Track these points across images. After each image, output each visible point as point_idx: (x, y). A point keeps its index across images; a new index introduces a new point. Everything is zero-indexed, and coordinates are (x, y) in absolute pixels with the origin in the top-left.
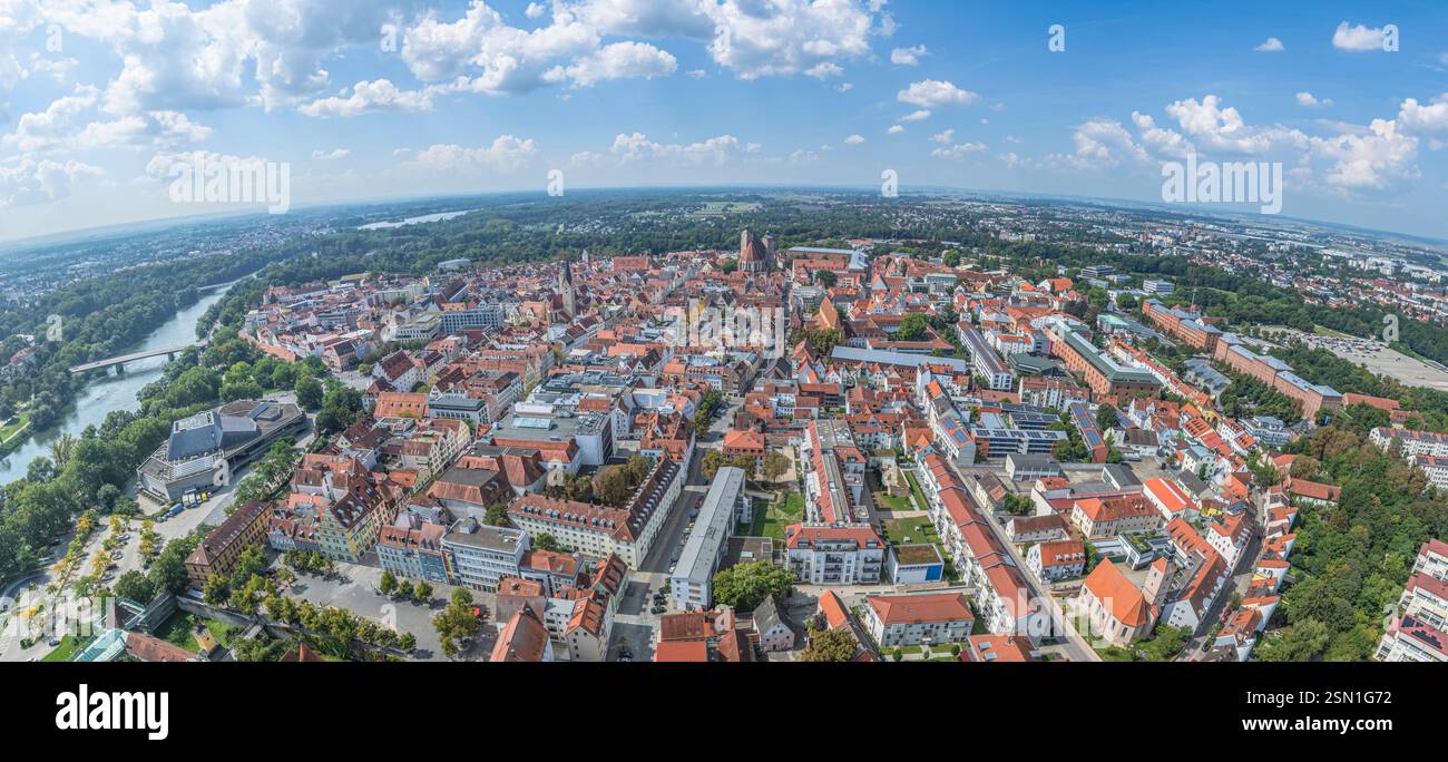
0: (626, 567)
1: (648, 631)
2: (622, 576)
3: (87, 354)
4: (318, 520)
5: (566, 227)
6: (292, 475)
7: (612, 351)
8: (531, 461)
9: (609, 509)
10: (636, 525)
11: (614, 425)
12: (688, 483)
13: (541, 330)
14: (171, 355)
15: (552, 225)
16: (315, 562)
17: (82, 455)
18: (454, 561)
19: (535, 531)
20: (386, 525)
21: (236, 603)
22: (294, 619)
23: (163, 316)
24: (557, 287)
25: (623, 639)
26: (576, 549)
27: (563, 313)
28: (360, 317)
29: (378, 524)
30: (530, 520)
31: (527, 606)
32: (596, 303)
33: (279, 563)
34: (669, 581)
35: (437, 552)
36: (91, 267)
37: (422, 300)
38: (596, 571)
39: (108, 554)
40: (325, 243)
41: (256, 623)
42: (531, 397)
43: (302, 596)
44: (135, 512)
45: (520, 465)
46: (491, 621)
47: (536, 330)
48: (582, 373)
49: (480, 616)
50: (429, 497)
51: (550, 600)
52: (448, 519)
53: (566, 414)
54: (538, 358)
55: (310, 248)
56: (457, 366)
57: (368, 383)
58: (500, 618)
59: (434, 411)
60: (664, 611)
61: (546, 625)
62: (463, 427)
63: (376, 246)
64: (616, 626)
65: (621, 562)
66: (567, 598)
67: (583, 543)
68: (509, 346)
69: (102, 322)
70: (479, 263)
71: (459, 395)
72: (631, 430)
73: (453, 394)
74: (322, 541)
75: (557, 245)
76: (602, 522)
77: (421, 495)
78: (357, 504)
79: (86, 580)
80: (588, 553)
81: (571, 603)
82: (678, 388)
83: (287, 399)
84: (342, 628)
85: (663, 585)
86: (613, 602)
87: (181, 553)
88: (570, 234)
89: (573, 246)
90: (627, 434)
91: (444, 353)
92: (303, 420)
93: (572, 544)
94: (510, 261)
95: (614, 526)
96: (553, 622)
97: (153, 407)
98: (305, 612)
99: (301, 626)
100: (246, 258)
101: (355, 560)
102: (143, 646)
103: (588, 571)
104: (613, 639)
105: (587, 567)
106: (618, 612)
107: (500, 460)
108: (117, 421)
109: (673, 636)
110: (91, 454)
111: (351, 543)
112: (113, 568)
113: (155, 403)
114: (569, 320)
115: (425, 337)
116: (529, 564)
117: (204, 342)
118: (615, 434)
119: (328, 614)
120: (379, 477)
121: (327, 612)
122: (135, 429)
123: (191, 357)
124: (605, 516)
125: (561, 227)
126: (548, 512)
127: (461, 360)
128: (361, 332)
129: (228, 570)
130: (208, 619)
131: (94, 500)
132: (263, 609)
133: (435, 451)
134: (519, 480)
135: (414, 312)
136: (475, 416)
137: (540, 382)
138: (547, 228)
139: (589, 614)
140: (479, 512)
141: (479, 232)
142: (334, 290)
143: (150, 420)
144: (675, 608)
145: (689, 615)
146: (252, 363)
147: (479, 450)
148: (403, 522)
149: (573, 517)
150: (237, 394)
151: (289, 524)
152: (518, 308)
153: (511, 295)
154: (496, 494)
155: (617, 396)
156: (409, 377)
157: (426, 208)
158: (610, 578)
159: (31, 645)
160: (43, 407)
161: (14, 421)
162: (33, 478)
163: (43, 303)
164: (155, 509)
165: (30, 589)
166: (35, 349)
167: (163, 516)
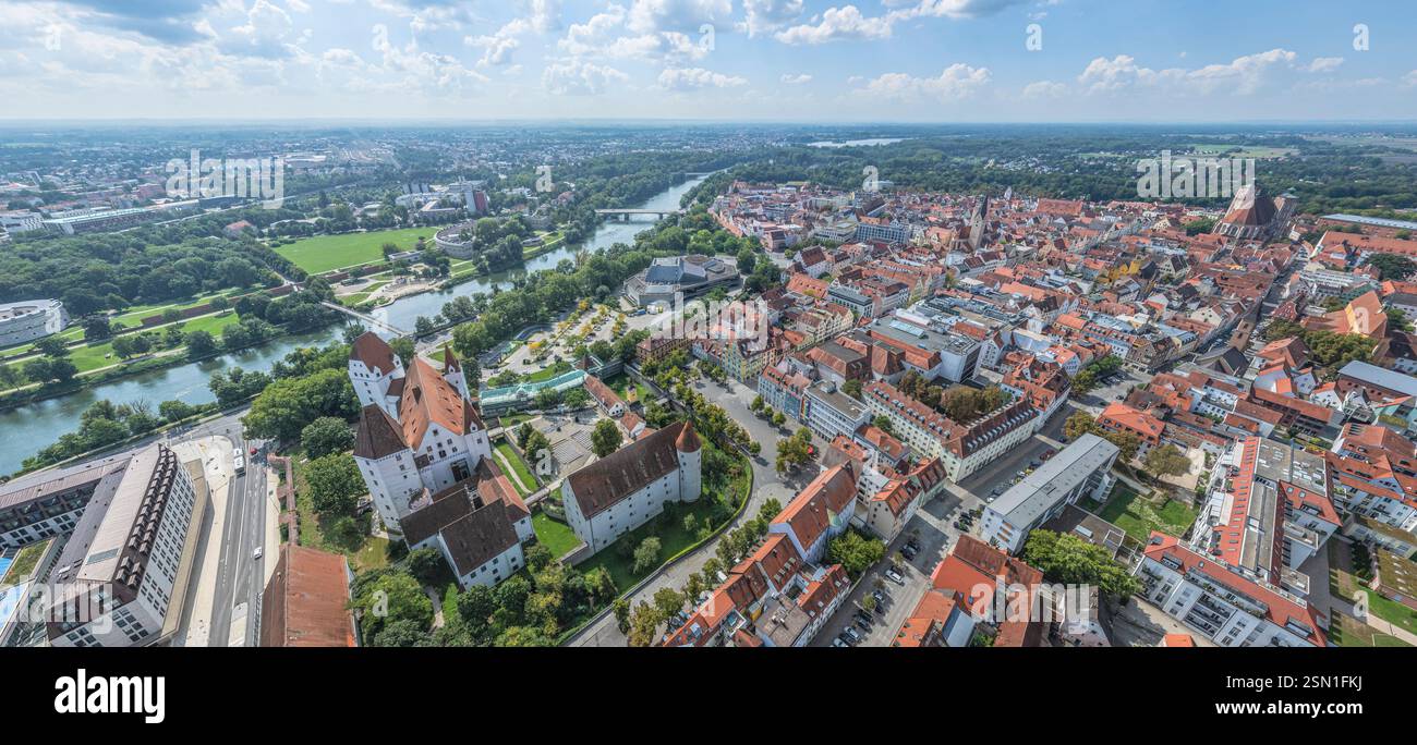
0: (945, 475)
1: (944, 539)
2: (939, 480)
3: (607, 203)
4: (727, 346)
5: (997, 162)
7: (1006, 288)
8: (895, 358)
9: (951, 422)
10: (970, 445)
11: (983, 353)
12: (1040, 432)
13: (940, 254)
14: (661, 215)
15: (983, 159)
16: (716, 372)
17: (592, 264)
18: (809, 407)
19: (878, 411)
20: (770, 366)
21: (658, 380)
22: (690, 403)
23: (659, 188)
24: (969, 219)
25: (917, 532)
26: (907, 440)
27: (967, 244)
28: (795, 214)
29: (765, 362)
30: (877, 401)
31: (849, 463)
32: (1004, 240)
33: (693, 365)
34: (983, 508)
35: (800, 397)
36: (617, 147)
37: (845, 211)
38: (918, 465)
39: (593, 326)
40: (781, 153)
41: (666, 397)
42: (913, 307)
43: (700, 391)
44: (616, 306)
45: (885, 358)
46: (818, 461)
47: (936, 253)
48: (966, 300)
49: (812, 454)
50: (808, 356)
51: (869, 469)
52: (815, 377)
53: (939, 330)
54: (930, 277)
55: (769, 156)
56: (858, 267)
57: (788, 264)
58: (825, 462)
59: (830, 297)
60: (966, 530)
61: (858, 485)
62: (850, 315)
63: (819, 161)
64: (915, 518)
65: (943, 469)
66: (883, 474)
67: (915, 438)
68: (907, 262)
69: (619, 185)
70: (901, 187)
71: (854, 290)
72: (999, 363)
73: (849, 288)
74: (725, 361)
75: (982, 179)
76: (939, 428)
77: (802, 353)
79: (574, 337)
80: (915, 447)
81: (885, 480)
82: (1068, 341)
83: (730, 262)
84: (717, 421)
85: (975, 508)
86: (921, 497)
87: (636, 339)
88: (999, 169)
89: (998, 182)
90: (993, 365)
91: (852, 255)
92: (737, 278)
93: (905, 435)
94: (929, 189)
95: (948, 437)
96: (864, 486)
97: (643, 245)
98: (698, 401)
99: (692, 409)
100: (722, 156)
101: (742, 381)
102: (594, 385)
103: (910, 462)
104: (908, 527)
105: (910, 458)
106: (923, 508)
107: (870, 349)
108: (619, 249)
109: (965, 557)
110: (598, 265)
111: (744, 369)
112: (593, 335)
113: (645, 244)
114: (971, 250)
115: (840, 239)
116: (864, 434)
117: (684, 211)
118: (980, 360)
119: (712, 408)
120: (776, 334)
121: (712, 406)
122: (629, 257)
123: (674, 219)
124: (944, 425)
125: (991, 162)
126: (894, 401)
127: (863, 263)
128: (793, 226)
129: (661, 358)
130: (638, 383)
131: (594, 293)
132: (673, 390)
133: (822, 325)
134: (879, 368)
135: (837, 218)
136: (861, 309)
137: (925, 298)
138: (976, 161)
139: (897, 496)
140: (840, 381)
141: (908, 159)
142: (780, 191)
143: (639, 253)
144: (979, 535)
145: (991, 549)
146: (713, 232)
147: (856, 336)
148: (783, 367)
149: (915, 414)
150: (698, 250)
152: (925, 232)
153: (922, 219)
154: (858, 372)
155: (996, 329)
156: (820, 267)
157: (866, 133)
158: (927, 477)
159: (529, 363)
160: (574, 230)
161: (555, 235)
162: (559, 270)
163: (584, 164)
164: (629, 308)
165: (540, 332)
166: (574, 193)
167: (632, 314)
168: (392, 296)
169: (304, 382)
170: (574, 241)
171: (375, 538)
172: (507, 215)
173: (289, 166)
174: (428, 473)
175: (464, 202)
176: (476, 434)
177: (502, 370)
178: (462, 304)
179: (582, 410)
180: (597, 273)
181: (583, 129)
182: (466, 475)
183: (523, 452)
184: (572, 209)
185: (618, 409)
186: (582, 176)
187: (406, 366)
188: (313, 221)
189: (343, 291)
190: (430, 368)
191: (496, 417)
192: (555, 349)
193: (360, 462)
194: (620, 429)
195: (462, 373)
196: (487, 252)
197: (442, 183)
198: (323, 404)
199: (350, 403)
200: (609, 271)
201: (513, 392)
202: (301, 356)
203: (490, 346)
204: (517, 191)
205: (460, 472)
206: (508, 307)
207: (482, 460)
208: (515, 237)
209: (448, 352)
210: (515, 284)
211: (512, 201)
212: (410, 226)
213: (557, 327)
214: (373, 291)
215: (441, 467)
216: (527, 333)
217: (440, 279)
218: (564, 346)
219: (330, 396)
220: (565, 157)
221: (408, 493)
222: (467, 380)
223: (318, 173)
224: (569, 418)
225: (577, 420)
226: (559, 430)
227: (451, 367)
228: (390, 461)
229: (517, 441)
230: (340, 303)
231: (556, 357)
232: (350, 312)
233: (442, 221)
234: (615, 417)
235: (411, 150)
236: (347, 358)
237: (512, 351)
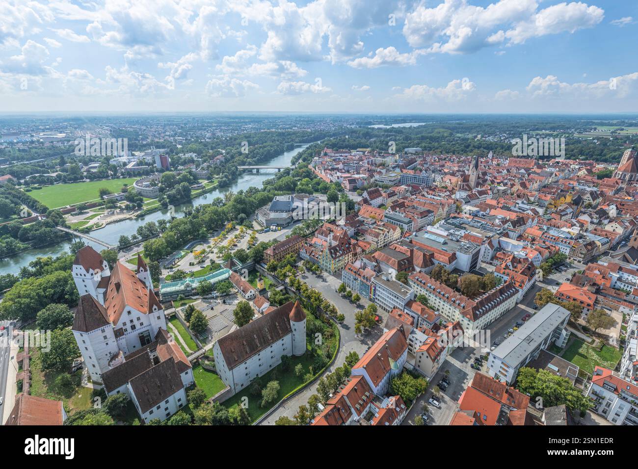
1: (465, 376)
4: (322, 251)
5: (482, 137)
6: (317, 229)
7: (493, 212)
8: (428, 257)
9: (465, 298)
10: (477, 313)
11: (482, 253)
12: (521, 302)
13: (452, 192)
14: (279, 169)
15: (474, 135)
16: (315, 268)
18: (375, 290)
19: (419, 292)
20: (350, 263)
21: (278, 274)
22: (298, 289)
23: (278, 153)
24: (468, 170)
26: (438, 310)
27: (467, 185)
28: (363, 168)
29: (346, 261)
30: (418, 285)
31: (402, 327)
32: (490, 183)
33: (300, 264)
34: (489, 354)
35: (369, 283)
36: (252, 128)
37: (393, 166)
38: (445, 326)
39: (235, 240)
40: (352, 132)
41: (283, 285)
42: (437, 225)
43: (305, 281)
44: (251, 227)
45: (422, 256)
46: (382, 326)
47: (449, 191)
48: (469, 219)
49: (378, 321)
50: (373, 257)
51: (415, 330)
52: (378, 270)
53: (454, 239)
54: (447, 206)
55: (345, 133)
56: (403, 200)
57: (359, 199)
58: (387, 326)
59: (386, 219)
60: (479, 369)
61: (408, 341)
62: (398, 230)
63: (376, 136)
66: (424, 333)
67: (443, 308)
68: (432, 197)
70: (426, 151)
71: (401, 214)
72: (492, 259)
73: (397, 213)
74: (321, 261)
75: (474, 147)
76: (457, 302)
77: (369, 255)
78: (340, 250)
79: (223, 247)
80: (443, 315)
81: (426, 336)
82: (533, 244)
83: (323, 198)
84: (316, 300)
87: (264, 248)
88: (484, 141)
89: (484, 148)
90: (489, 260)
91: (398, 193)
93: (437, 307)
94: (444, 152)
95: (464, 307)
96: (412, 341)
98: (303, 288)
99: (300, 293)
100: (317, 133)
101: (332, 273)
102: (236, 278)
103: (440, 324)
104: (441, 368)
105: (441, 322)
106: (450, 355)
107: (412, 251)
108: (253, 191)
109: (480, 387)
111: (332, 265)
112: (236, 246)
113: (269, 187)
114: (471, 189)
115: (390, 183)
116: (411, 307)
117: (294, 167)
118: (481, 258)
119: (313, 292)
120: (353, 241)
121: (312, 290)
122: (259, 196)
123: (287, 172)
124: (461, 300)
125: (479, 136)
126: (428, 285)
127: (405, 198)
128: (361, 176)
129: (280, 260)
130: (265, 277)
131: (236, 218)
132: (287, 280)
133: (381, 237)
134: (419, 264)
135: (388, 171)
136: (405, 227)
137: (444, 219)
138: (470, 136)
139: (433, 347)
140: (394, 272)
141: (429, 135)
142: (353, 154)
143: (266, 193)
144: (487, 372)
145: (495, 382)
146: (312, 179)
147: (403, 243)
148: (358, 264)
149: (442, 293)
150: (302, 191)
151: (310, 249)
152: (442, 178)
153: (440, 171)
154: (405, 266)
155: (489, 238)
156: (379, 201)
159: (193, 265)
160: (224, 179)
164: (259, 228)
165: (201, 244)
167: (261, 232)
168: (104, 222)
170: (224, 186)
171: (84, 388)
172: (181, 170)
174: (123, 341)
175: (154, 163)
176: (156, 313)
177: (175, 270)
178: (150, 227)
179: (227, 295)
180: (239, 206)
182: (148, 341)
183: (188, 324)
184: (223, 166)
185: (251, 294)
188: (54, 175)
189: (72, 219)
191: (170, 301)
192: (210, 255)
193: (77, 334)
194: (252, 308)
197: (141, 150)
198: (53, 295)
199: (72, 294)
200: (246, 204)
201: (182, 284)
202: (40, 263)
204: (188, 156)
205: (144, 339)
206: (180, 228)
207: (160, 332)
210: (186, 213)
212: (118, 178)
213: (212, 241)
214: (92, 219)
215: (131, 336)
216: (192, 245)
218: (216, 253)
219: (58, 290)
221: (109, 355)
222: (152, 277)
223: (60, 144)
224: (218, 301)
226: (212, 309)
228: (97, 332)
229: (184, 317)
231: (211, 260)
232: (76, 233)
234: (250, 299)
237: (182, 257)
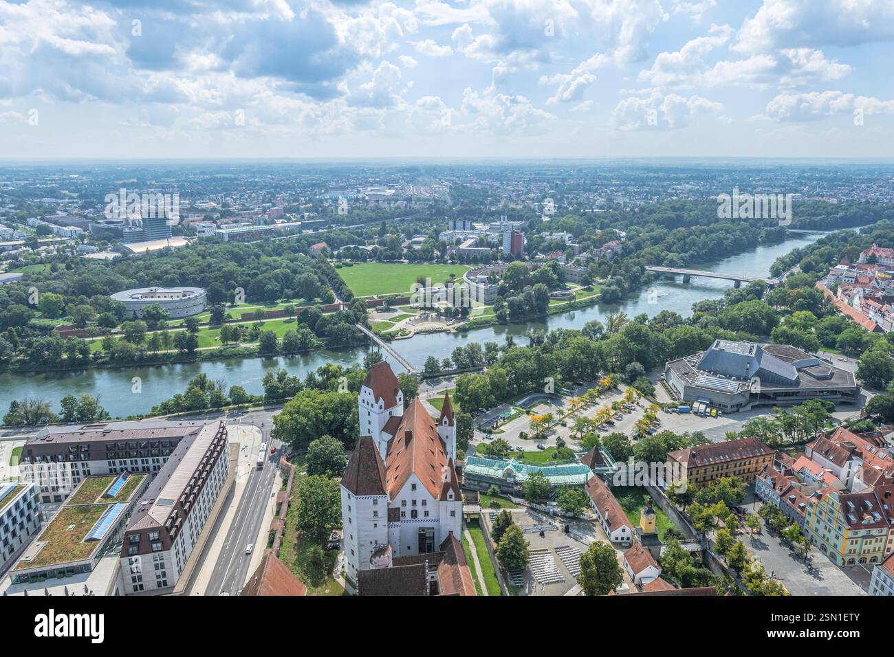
3: (664, 259)
4: (819, 497)
6: (812, 440)
16: (792, 533)
17: (628, 333)
21: (692, 513)
22: (736, 566)
23: (743, 247)
33: (753, 509)
39: (612, 412)
41: (699, 542)
43: (758, 553)
44: (649, 393)
69: (685, 237)
74: (812, 520)
78: (876, 509)
79: (586, 420)
87: (669, 445)
92: (855, 392)
97: (703, 319)
98: (750, 568)
99: (739, 576)
100: (854, 209)
101: (839, 561)
102: (598, 491)
108: (669, 320)
110: (635, 335)
111: (845, 542)
112: (611, 424)
113: (706, 317)
117: (776, 281)
122: (680, 332)
123: (757, 290)
129: (702, 483)
130: (661, 509)
131: (622, 369)
143: (696, 330)
146: (820, 316)
150: (789, 339)
151: (784, 481)
159: (526, 438)
160: (614, 287)
161: (590, 290)
162: (585, 332)
163: (642, 210)
164: (667, 400)
165: (546, 403)
166: (623, 243)
167: (670, 409)
168: (412, 329)
169: (324, 397)
170: (610, 301)
171: (334, 580)
172: (540, 261)
173: (367, 198)
174: (396, 530)
175: (501, 243)
176: (451, 504)
177: (495, 437)
178: (473, 351)
179: (575, 518)
180: (632, 345)
181: (649, 170)
182: (430, 548)
183: (495, 545)
184: (616, 262)
185: (625, 535)
186: (638, 224)
187: (406, 405)
188: (370, 248)
189: (375, 317)
190: (427, 413)
191: (475, 491)
192: (559, 429)
193: (344, 492)
194: (621, 566)
195: (455, 428)
196: (511, 298)
197: (485, 221)
198: (332, 423)
199: (352, 429)
200: (648, 345)
201: (501, 467)
202: (329, 371)
203: (490, 406)
204: (557, 236)
205: (425, 541)
206: (518, 365)
207: (449, 539)
208: (544, 286)
209: (447, 399)
210: (532, 340)
211: (550, 245)
212: (445, 262)
213: (567, 403)
214: (398, 321)
215: (409, 528)
216: (531, 401)
217: (459, 320)
218: (571, 428)
219: (339, 417)
220: (621, 200)
221: (374, 545)
222: (457, 438)
223: (385, 205)
224: (557, 524)
225: (567, 531)
226: (542, 534)
227: (445, 419)
228: (367, 501)
229: (491, 529)
230: (370, 328)
231: (559, 439)
232: (375, 338)
233: (475, 261)
234: (619, 545)
235: (464, 187)
236: (361, 383)
237: (511, 418)
